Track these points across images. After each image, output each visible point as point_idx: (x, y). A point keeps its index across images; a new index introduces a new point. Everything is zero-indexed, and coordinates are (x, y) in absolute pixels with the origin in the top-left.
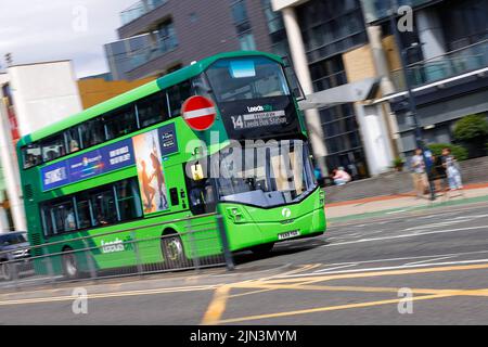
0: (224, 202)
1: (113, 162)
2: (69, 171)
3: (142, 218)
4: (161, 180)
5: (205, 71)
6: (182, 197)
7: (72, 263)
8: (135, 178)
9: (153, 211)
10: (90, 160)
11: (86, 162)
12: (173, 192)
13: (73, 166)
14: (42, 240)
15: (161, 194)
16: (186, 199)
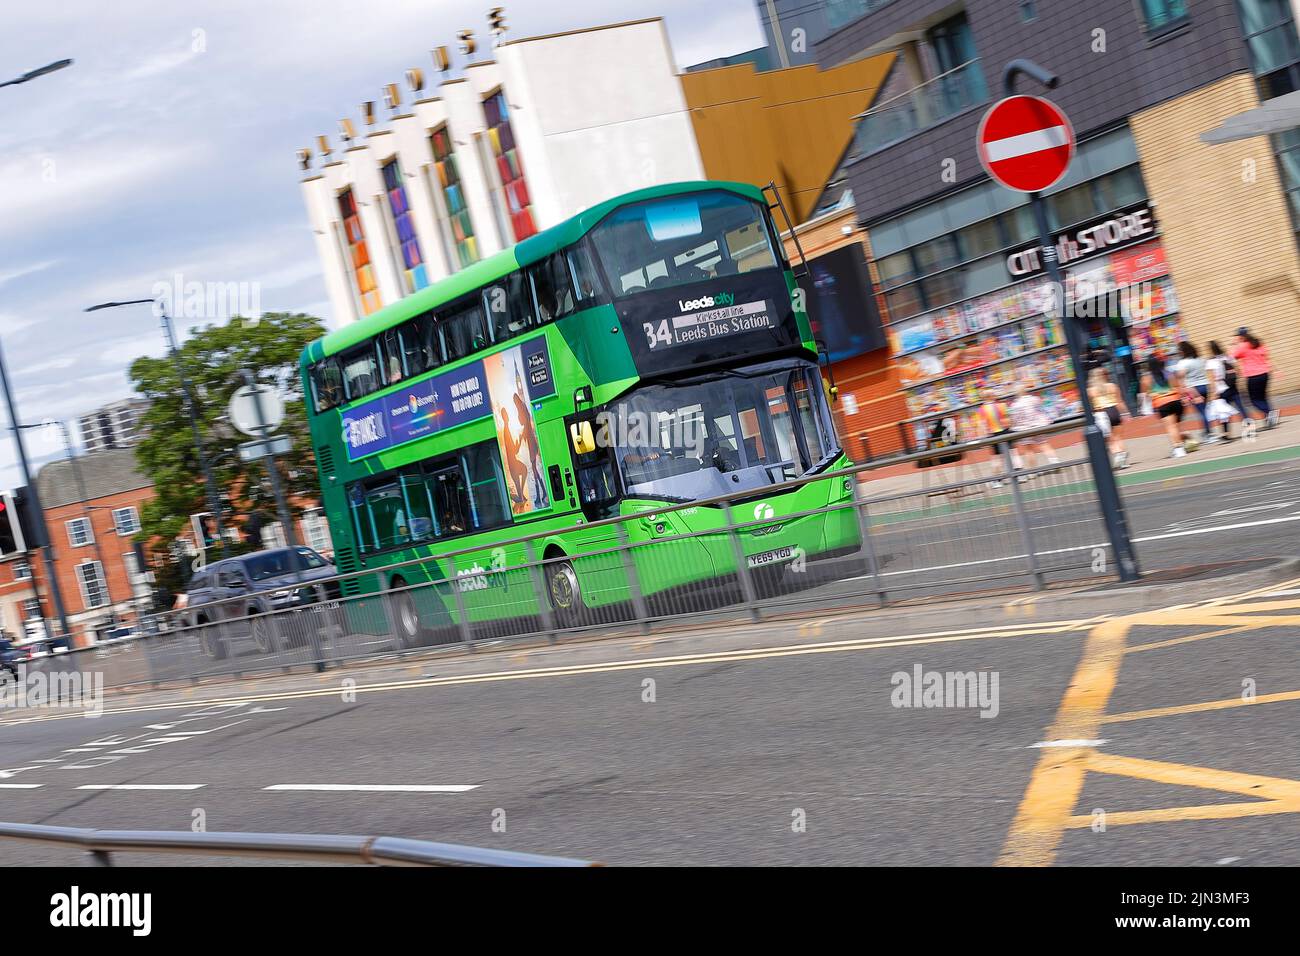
0: (635, 496)
1: (458, 406)
2: (389, 422)
3: (511, 523)
4: (534, 450)
5: (589, 233)
6: (569, 484)
7: (411, 610)
8: (493, 442)
9: (527, 511)
10: (422, 402)
11: (415, 404)
12: (554, 472)
13: (396, 412)
14: (357, 563)
15: (537, 476)
16: (574, 489)
